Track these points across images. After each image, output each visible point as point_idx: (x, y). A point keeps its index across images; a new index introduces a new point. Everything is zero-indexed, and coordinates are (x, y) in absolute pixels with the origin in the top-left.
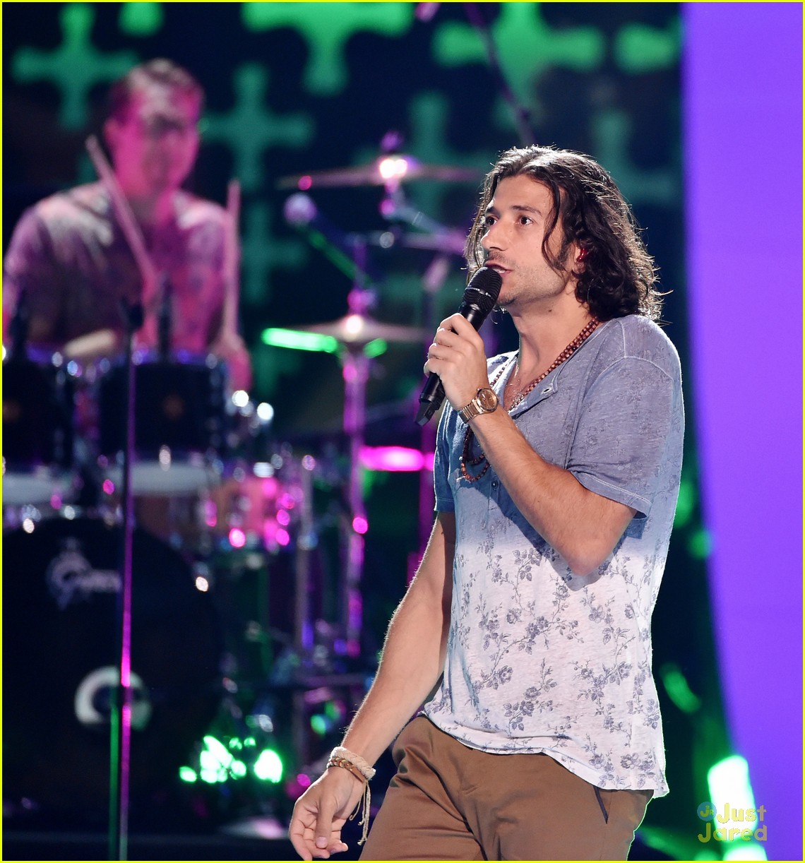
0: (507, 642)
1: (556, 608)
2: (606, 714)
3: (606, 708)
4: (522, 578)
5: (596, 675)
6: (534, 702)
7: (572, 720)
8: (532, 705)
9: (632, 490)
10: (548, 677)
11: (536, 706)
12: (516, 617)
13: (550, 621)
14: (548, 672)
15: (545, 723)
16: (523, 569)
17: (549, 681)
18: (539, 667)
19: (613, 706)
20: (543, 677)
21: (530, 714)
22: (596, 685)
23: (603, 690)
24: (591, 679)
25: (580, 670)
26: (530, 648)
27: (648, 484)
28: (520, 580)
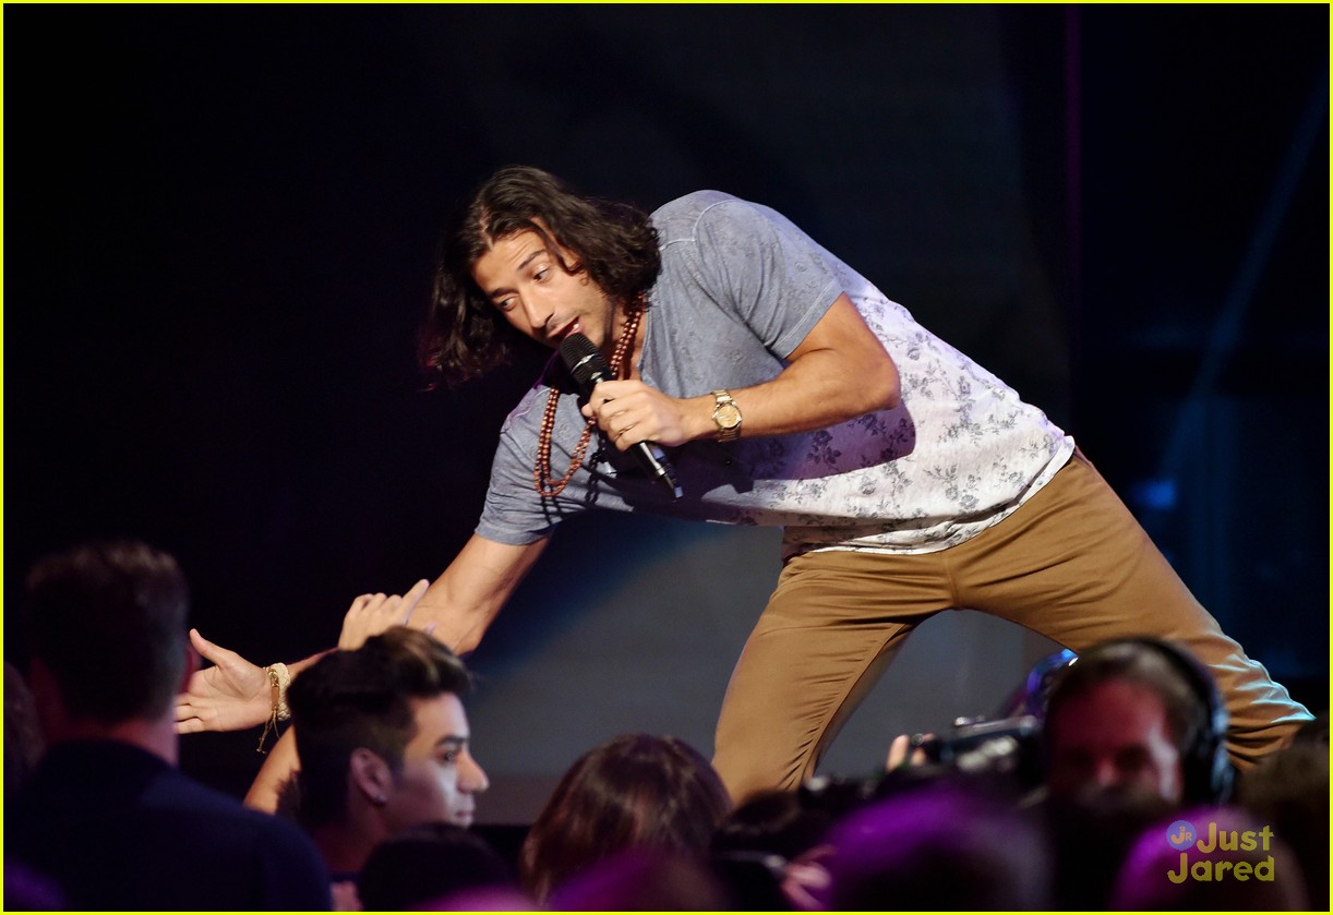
0: (888, 503)
1: (880, 434)
2: (999, 427)
3: (992, 425)
4: (834, 462)
5: (958, 423)
6: (964, 494)
7: (998, 461)
8: (967, 496)
9: (811, 303)
10: (943, 473)
11: (970, 493)
12: (870, 484)
13: (888, 447)
14: (938, 471)
15: (990, 489)
16: (827, 456)
17: (947, 474)
18: (929, 478)
19: (992, 416)
20: (941, 478)
21: (977, 501)
22: (967, 428)
23: (974, 423)
24: (960, 429)
25: (948, 438)
26: (906, 481)
27: (809, 283)
28: (834, 465)
